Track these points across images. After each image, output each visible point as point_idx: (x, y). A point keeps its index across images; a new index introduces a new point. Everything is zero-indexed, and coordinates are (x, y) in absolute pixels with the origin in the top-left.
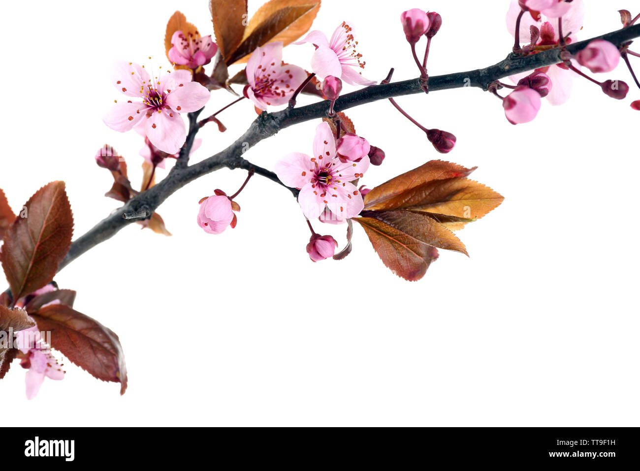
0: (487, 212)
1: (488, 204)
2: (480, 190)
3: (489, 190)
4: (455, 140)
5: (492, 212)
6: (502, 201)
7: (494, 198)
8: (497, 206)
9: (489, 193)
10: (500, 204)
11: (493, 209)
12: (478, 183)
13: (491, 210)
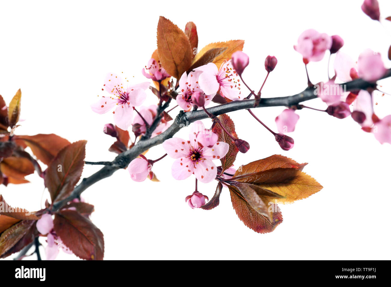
0: (310, 195)
1: (311, 189)
2: (307, 179)
3: (313, 180)
4: (293, 143)
5: (313, 195)
6: (321, 189)
7: (316, 186)
8: (317, 192)
9: (313, 182)
10: (320, 191)
11: (314, 193)
12: (306, 174)
13: (312, 194)
